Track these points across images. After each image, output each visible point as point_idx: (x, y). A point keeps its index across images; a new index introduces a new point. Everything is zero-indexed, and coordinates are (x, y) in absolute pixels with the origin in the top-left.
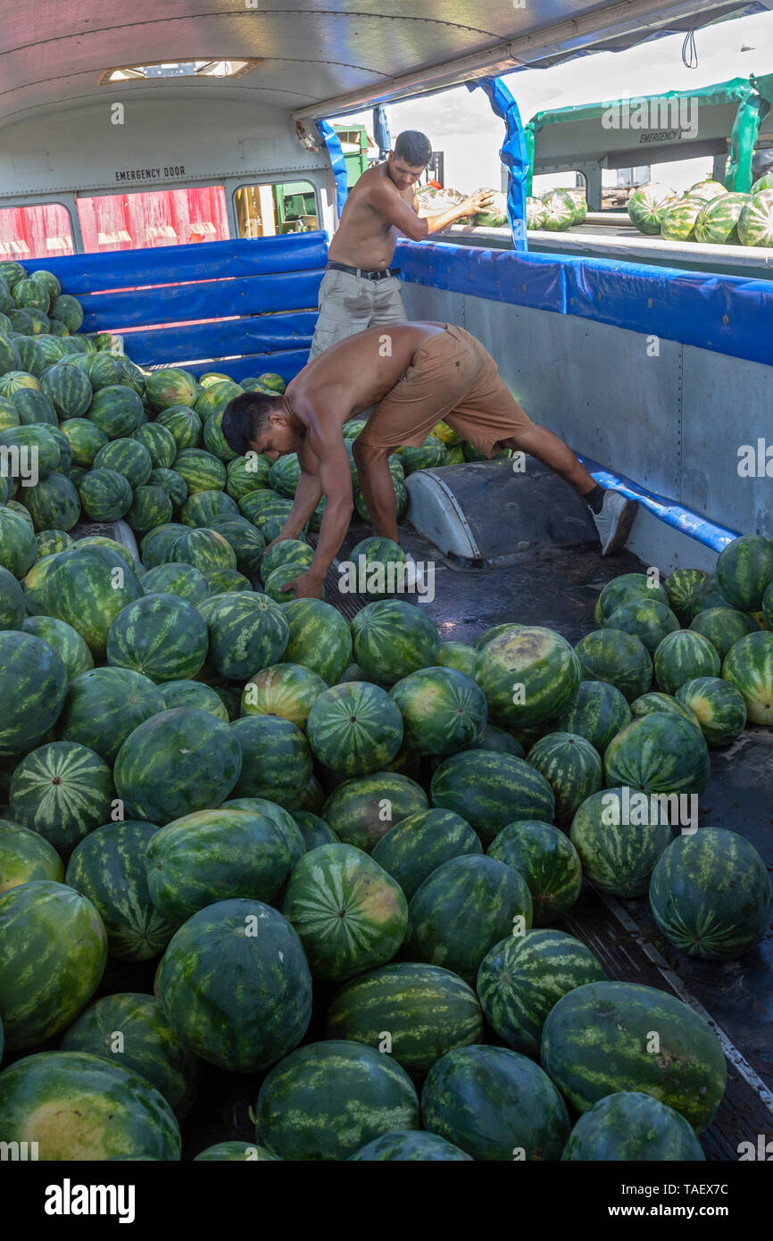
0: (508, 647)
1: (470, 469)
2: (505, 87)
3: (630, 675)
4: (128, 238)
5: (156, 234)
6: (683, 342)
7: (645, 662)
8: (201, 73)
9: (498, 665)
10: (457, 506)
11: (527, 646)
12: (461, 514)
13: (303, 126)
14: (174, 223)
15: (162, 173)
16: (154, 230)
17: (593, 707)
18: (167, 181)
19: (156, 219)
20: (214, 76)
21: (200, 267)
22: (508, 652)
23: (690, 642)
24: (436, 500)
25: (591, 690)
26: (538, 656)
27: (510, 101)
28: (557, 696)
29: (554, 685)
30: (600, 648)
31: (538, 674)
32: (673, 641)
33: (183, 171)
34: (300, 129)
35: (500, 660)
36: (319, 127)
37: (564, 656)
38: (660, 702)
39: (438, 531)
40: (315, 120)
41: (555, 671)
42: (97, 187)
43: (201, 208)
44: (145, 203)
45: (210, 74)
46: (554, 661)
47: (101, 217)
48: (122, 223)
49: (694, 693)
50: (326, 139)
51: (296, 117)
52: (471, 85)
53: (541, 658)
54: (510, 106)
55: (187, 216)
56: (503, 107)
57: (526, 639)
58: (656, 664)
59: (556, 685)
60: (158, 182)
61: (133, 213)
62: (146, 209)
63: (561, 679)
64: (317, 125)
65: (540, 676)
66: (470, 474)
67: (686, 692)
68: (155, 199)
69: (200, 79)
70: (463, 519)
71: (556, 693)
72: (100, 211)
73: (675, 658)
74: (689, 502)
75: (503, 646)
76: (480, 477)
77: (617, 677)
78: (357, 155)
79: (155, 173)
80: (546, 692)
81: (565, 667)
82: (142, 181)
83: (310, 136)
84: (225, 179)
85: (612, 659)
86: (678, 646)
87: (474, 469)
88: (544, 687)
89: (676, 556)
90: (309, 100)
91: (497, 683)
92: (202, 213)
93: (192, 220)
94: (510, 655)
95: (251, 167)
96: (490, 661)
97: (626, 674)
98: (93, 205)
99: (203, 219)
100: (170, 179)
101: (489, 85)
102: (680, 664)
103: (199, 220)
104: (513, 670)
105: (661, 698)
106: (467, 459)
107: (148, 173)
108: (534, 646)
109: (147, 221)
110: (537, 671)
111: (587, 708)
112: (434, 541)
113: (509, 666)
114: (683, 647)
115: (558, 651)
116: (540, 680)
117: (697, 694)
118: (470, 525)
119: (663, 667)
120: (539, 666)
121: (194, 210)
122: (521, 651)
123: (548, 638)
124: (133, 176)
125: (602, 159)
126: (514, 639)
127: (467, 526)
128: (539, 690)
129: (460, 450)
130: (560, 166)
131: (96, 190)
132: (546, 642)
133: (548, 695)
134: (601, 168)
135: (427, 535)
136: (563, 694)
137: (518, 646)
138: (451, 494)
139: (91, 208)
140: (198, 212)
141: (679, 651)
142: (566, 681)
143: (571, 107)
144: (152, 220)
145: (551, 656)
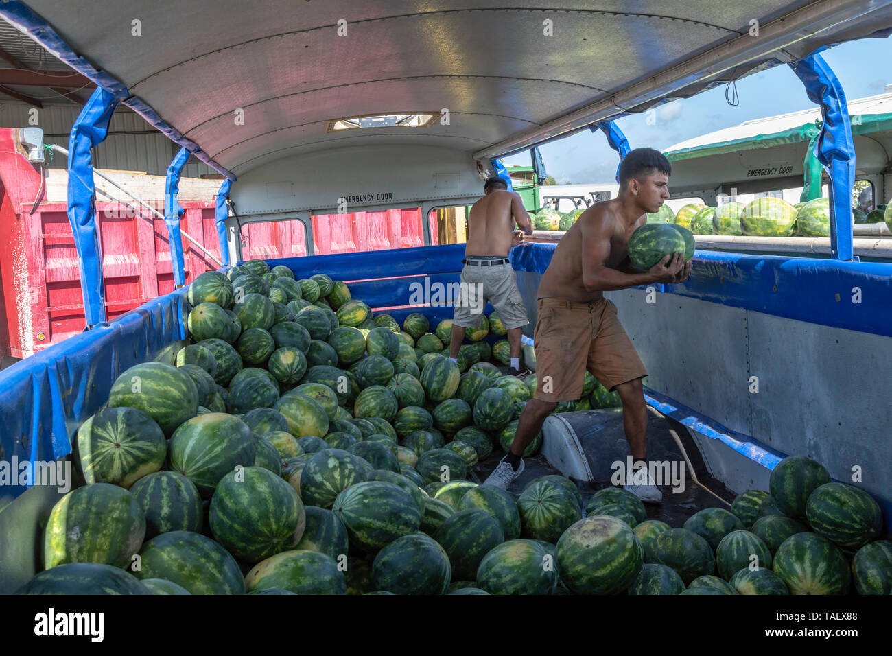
0: (584, 529)
1: (590, 414)
2: (618, 128)
3: (696, 566)
4: (353, 246)
5: (375, 244)
6: (747, 308)
7: (708, 556)
8: (401, 124)
9: (575, 543)
10: (577, 441)
11: (599, 527)
12: (580, 447)
13: (482, 164)
14: (389, 235)
15: (375, 197)
16: (374, 240)
17: (655, 582)
18: (379, 203)
19: (376, 232)
20: (410, 126)
21: (400, 266)
22: (584, 532)
23: (744, 540)
24: (561, 436)
25: (652, 570)
26: (608, 535)
27: (622, 138)
28: (624, 568)
29: (621, 558)
30: (670, 543)
31: (608, 549)
32: (730, 538)
33: (390, 196)
34: (479, 166)
35: (578, 538)
36: (494, 165)
37: (629, 537)
38: (709, 582)
39: (562, 461)
40: (490, 159)
41: (623, 548)
42: (326, 207)
43: (411, 226)
44: (368, 221)
45: (407, 124)
46: (621, 539)
47: (334, 230)
48: (350, 236)
49: (741, 577)
50: (499, 173)
51: (476, 157)
52: (593, 128)
53: (610, 537)
54: (622, 142)
55: (400, 231)
56: (616, 142)
57: (598, 522)
58: (718, 557)
59: (622, 559)
60: (373, 204)
61: (358, 227)
62: (369, 225)
63: (626, 555)
64: (492, 163)
65: (609, 551)
66: (590, 417)
67: (735, 578)
68: (376, 218)
69: (400, 128)
70: (581, 450)
71: (623, 566)
72: (334, 226)
73: (732, 552)
74: (758, 436)
75: (579, 528)
76: (598, 419)
77: (685, 568)
78: (532, 188)
79: (370, 197)
80: (615, 564)
81: (630, 545)
82: (360, 203)
83: (487, 171)
84: (422, 202)
85: (681, 553)
86: (734, 542)
87: (593, 413)
88: (613, 560)
89: (752, 482)
90: (483, 144)
91: (575, 557)
92: (411, 229)
93: (404, 234)
94: (585, 534)
95: (443, 193)
96: (570, 540)
97: (692, 565)
98: (329, 221)
99: (412, 234)
100: (381, 202)
101: (606, 126)
102: (736, 557)
103: (409, 235)
104: (588, 546)
105: (711, 579)
106: (593, 408)
107: (365, 198)
108: (605, 527)
109: (369, 233)
110: (607, 547)
111: (650, 584)
112: (560, 469)
113: (585, 543)
114: (738, 543)
115: (624, 532)
116: (609, 554)
117: (744, 579)
118: (586, 456)
119: (722, 560)
120: (609, 542)
121: (405, 226)
122: (594, 531)
123: (616, 523)
124: (354, 200)
125: (717, 189)
126: (588, 523)
127: (584, 456)
128: (610, 563)
129: (588, 401)
130: (684, 194)
131: (326, 210)
132: (614, 525)
133: (617, 568)
134: (716, 195)
135: (555, 466)
136: (629, 568)
137: (592, 528)
138: (573, 432)
139: (327, 224)
140: (408, 229)
141: (735, 546)
142: (631, 557)
143: (688, 148)
144: (373, 233)
145: (619, 536)
